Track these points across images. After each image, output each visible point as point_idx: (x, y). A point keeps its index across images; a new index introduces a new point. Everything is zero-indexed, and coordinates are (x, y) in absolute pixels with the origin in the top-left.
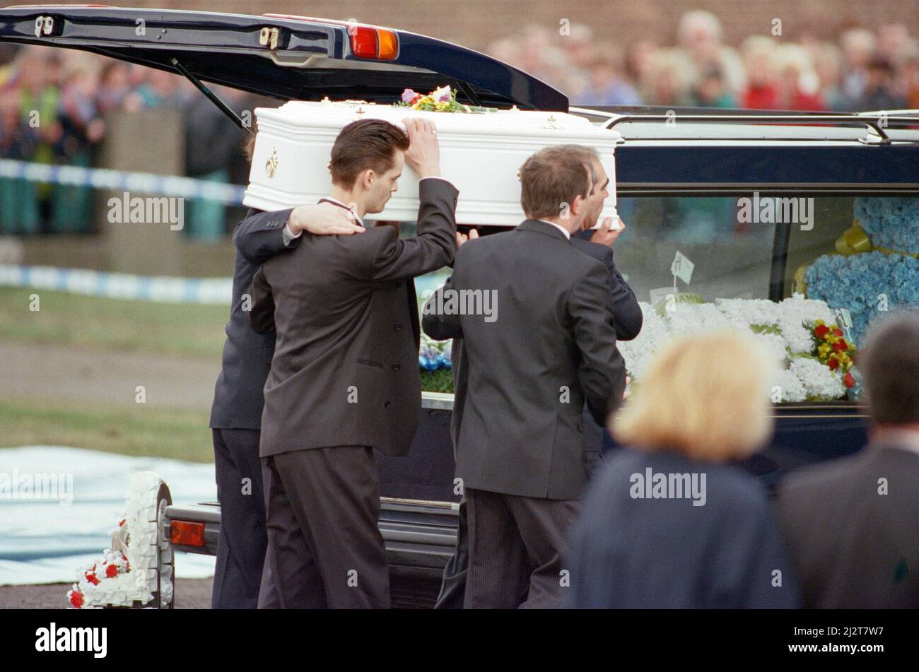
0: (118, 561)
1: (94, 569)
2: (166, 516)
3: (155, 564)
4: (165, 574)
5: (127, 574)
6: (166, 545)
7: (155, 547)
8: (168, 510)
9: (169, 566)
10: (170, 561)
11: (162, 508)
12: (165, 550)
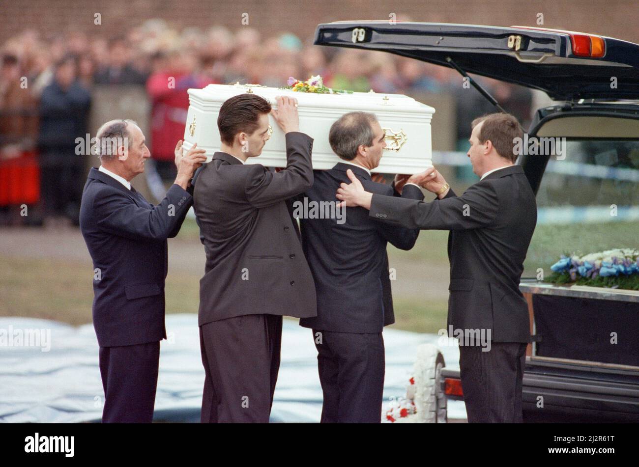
0: (408, 406)
1: (391, 411)
2: (442, 375)
3: (434, 409)
4: (441, 416)
5: (414, 415)
6: (441, 395)
7: (434, 397)
8: (443, 371)
9: (444, 410)
10: (444, 406)
11: (439, 370)
12: (441, 399)
